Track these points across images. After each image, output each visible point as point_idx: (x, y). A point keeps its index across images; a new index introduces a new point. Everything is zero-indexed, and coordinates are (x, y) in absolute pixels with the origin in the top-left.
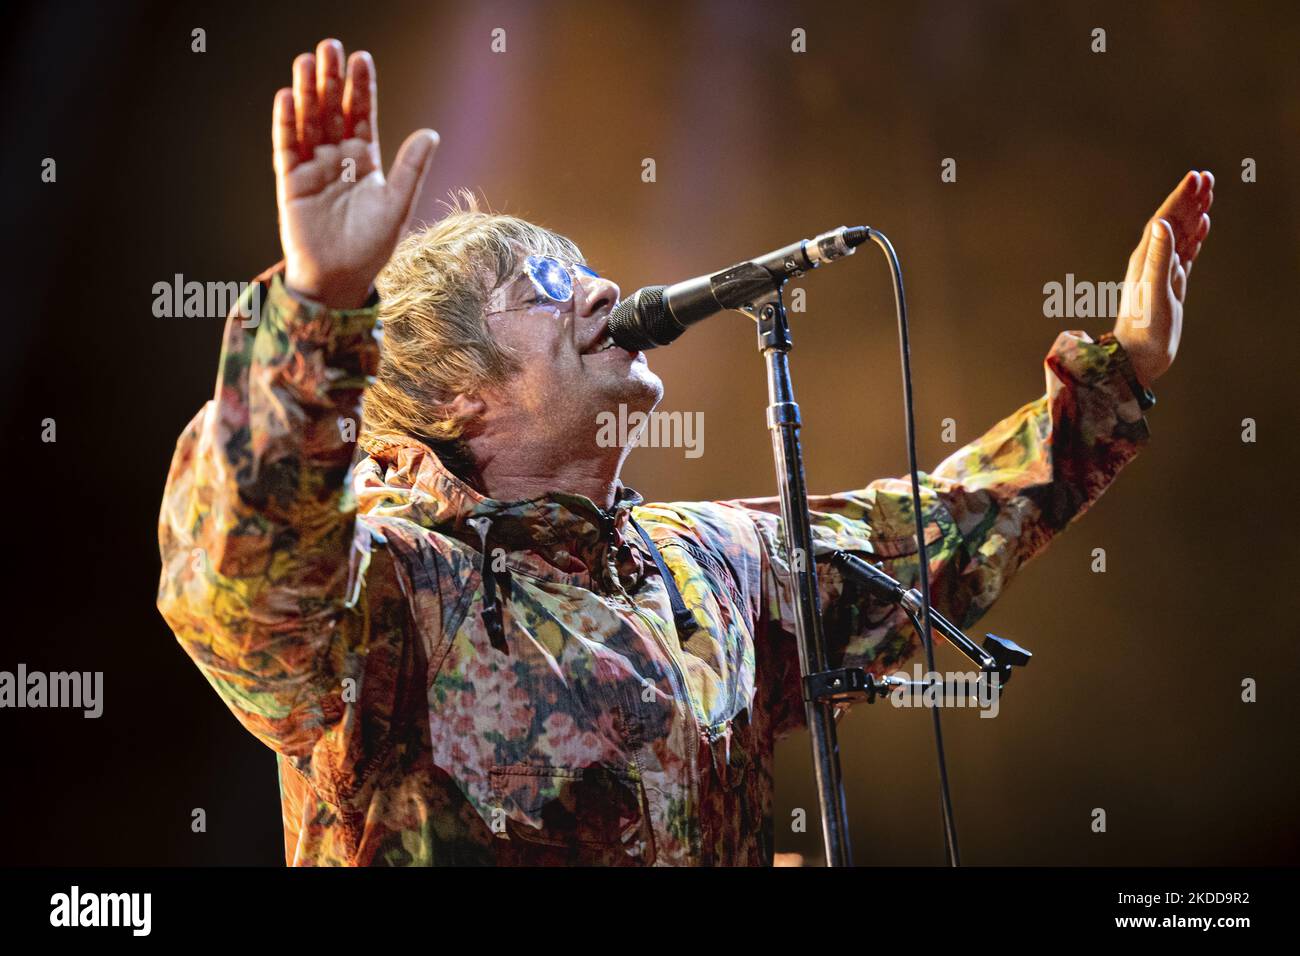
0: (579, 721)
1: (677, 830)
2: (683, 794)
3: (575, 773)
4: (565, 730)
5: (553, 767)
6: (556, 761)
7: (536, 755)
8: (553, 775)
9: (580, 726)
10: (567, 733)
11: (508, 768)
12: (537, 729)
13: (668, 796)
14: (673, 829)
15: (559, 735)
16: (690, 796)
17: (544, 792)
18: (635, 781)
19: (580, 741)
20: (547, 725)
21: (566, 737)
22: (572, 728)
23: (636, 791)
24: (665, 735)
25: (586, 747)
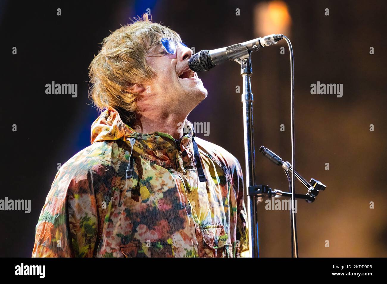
2: (191, 248)
4: (144, 230)
5: (141, 243)
6: (141, 241)
7: (136, 240)
8: (142, 246)
9: (149, 228)
11: (126, 245)
12: (134, 231)
13: (186, 249)
15: (142, 232)
16: (194, 249)
17: (140, 252)
18: (171, 245)
19: (150, 233)
20: (137, 229)
21: (144, 232)
22: (146, 229)
23: (171, 248)
24: (183, 228)
25: (152, 235)
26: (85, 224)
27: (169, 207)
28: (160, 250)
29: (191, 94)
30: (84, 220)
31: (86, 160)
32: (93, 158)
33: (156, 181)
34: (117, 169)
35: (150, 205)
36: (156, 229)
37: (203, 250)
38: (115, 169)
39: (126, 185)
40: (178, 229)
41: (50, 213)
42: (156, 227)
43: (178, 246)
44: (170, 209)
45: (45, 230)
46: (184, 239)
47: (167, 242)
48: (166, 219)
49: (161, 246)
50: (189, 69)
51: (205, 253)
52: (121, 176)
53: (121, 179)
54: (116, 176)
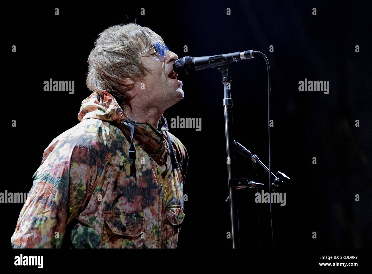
0: (128, 199)
1: (154, 233)
2: (157, 223)
3: (127, 214)
4: (124, 202)
5: (120, 212)
6: (121, 211)
7: (116, 209)
8: (120, 215)
9: (128, 200)
10: (125, 203)
11: (108, 212)
12: (116, 201)
13: (152, 223)
14: (153, 232)
15: (122, 203)
16: (158, 224)
17: (117, 219)
18: (142, 218)
19: (129, 205)
20: (119, 200)
21: (124, 204)
22: (126, 201)
23: (143, 221)
24: (153, 205)
25: (130, 207)
26: (78, 189)
27: (145, 185)
28: (134, 220)
29: (173, 95)
30: (79, 186)
31: (85, 134)
32: (91, 134)
33: (138, 161)
34: (109, 146)
35: (132, 181)
36: (134, 202)
37: (165, 225)
38: (108, 146)
39: (116, 161)
40: (149, 205)
41: (52, 175)
42: (134, 201)
43: (147, 219)
44: (145, 187)
45: (44, 189)
46: (153, 215)
47: (140, 215)
48: (142, 195)
49: (135, 218)
50: (174, 72)
51: (166, 228)
52: (112, 152)
53: (112, 156)
54: (109, 152)
